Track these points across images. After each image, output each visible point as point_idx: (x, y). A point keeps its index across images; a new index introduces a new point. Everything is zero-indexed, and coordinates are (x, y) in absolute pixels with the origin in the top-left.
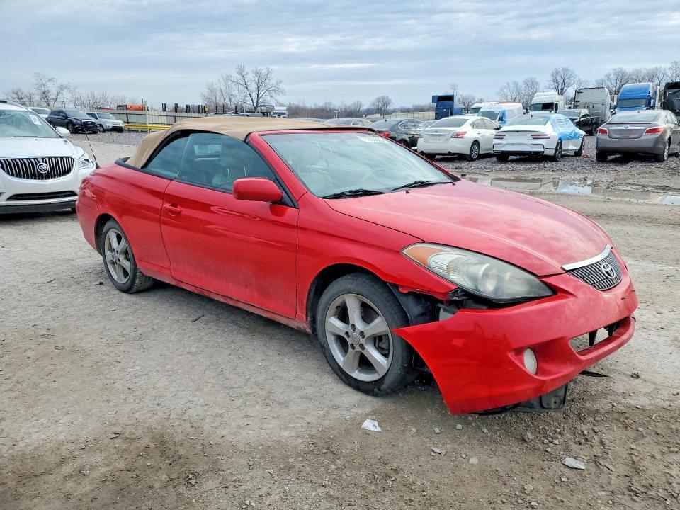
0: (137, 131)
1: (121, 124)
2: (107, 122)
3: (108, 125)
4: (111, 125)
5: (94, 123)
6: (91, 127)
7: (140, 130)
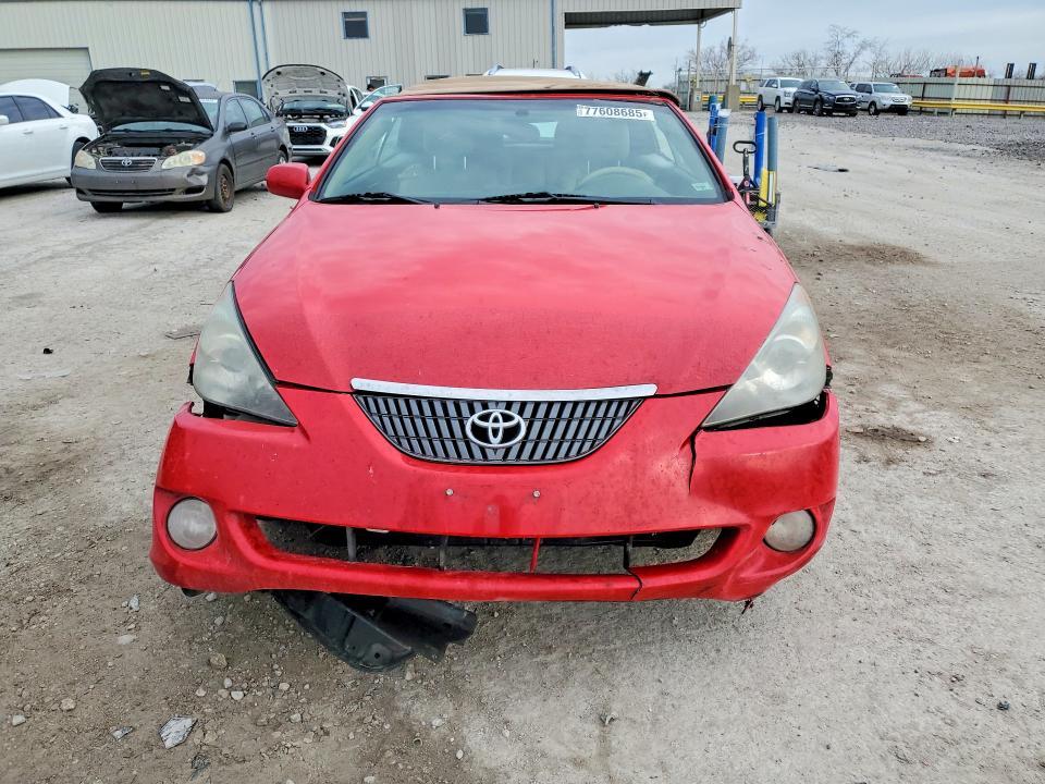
0: (932, 113)
1: (906, 99)
2: (883, 98)
3: (884, 102)
4: (889, 103)
5: (853, 99)
6: (846, 106)
7: (936, 110)
